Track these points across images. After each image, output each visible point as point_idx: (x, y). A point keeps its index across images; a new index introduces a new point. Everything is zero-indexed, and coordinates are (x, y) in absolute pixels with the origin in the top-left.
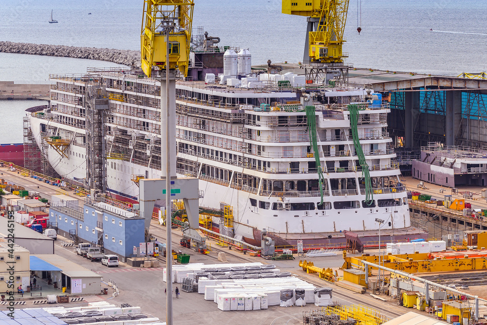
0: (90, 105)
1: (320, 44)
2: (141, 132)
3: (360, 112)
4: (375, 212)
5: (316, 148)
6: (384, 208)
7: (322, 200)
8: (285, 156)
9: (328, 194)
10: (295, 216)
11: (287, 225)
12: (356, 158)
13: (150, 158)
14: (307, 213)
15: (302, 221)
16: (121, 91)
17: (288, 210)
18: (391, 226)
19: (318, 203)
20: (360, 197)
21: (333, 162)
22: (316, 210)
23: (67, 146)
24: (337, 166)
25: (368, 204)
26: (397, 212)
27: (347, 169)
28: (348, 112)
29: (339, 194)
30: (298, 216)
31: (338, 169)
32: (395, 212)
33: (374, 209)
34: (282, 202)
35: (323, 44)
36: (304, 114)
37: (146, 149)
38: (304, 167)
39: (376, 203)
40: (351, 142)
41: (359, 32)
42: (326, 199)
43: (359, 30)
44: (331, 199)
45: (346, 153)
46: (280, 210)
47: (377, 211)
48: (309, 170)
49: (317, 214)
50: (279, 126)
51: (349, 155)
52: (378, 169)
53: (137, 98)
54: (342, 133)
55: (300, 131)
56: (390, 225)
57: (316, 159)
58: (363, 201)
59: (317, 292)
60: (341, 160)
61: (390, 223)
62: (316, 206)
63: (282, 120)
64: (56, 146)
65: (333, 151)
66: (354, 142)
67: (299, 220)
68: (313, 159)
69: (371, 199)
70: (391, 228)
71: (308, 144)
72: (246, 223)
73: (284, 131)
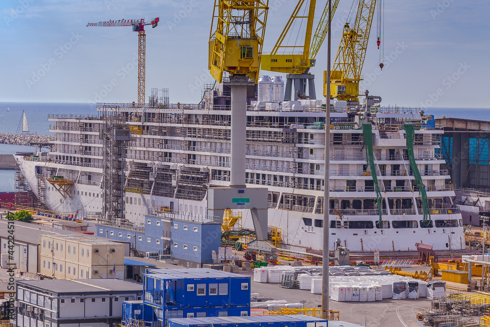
0: (109, 136)
1: (336, 82)
2: (164, 163)
3: (416, 132)
4: (433, 232)
5: (373, 166)
6: (441, 229)
7: (381, 218)
8: (341, 174)
9: (385, 213)
10: (354, 234)
11: (345, 244)
12: (413, 178)
13: (175, 188)
14: (365, 232)
15: (361, 239)
16: (140, 124)
17: (347, 228)
18: (449, 247)
19: (377, 222)
20: (418, 217)
21: (390, 181)
22: (375, 229)
23: (71, 185)
24: (393, 184)
25: (426, 224)
26: (454, 233)
27: (404, 188)
28: (404, 131)
29: (397, 213)
30: (357, 234)
31: (395, 188)
32: (452, 233)
33: (432, 229)
34: (340, 220)
35: (340, 82)
36: (361, 131)
37: (171, 180)
38: (361, 185)
39: (434, 224)
40: (407, 162)
41: (381, 68)
42: (384, 218)
43: (382, 66)
44: (389, 218)
45: (402, 172)
46: (338, 228)
47: (435, 232)
48: (366, 188)
49: (375, 233)
50: (334, 143)
51: (405, 175)
52: (434, 189)
53: (161, 128)
54: (397, 153)
55: (356, 149)
56: (447, 246)
57: (373, 177)
58: (421, 221)
59: (430, 285)
60: (398, 179)
61: (447, 244)
62: (374, 225)
63: (338, 138)
64: (60, 185)
65: (389, 169)
66: (411, 162)
67: (358, 238)
68: (370, 178)
69: (428, 219)
70: (448, 248)
71: (364, 162)
72: (298, 244)
73: (339, 149)
